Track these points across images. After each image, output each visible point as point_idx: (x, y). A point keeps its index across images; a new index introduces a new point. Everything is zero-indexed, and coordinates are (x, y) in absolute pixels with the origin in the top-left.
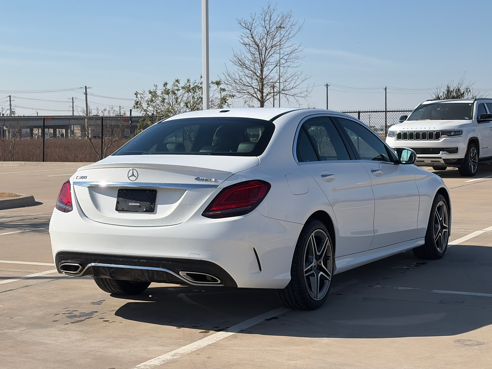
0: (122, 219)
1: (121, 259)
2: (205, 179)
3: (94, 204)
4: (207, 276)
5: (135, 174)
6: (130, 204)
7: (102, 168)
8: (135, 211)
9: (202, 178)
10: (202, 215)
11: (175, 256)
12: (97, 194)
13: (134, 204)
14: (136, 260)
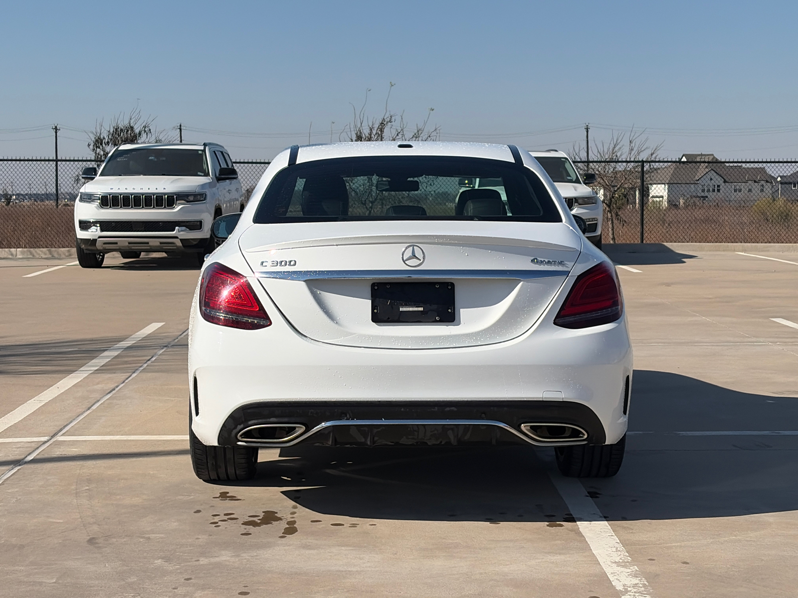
0: (393, 337)
1: (402, 409)
2: (546, 261)
3: (323, 311)
4: (566, 428)
5: (418, 253)
6: (401, 309)
7: (337, 245)
8: (415, 321)
9: (542, 260)
10: (555, 323)
11: (517, 396)
12: (323, 293)
13: (411, 309)
14: (436, 408)
